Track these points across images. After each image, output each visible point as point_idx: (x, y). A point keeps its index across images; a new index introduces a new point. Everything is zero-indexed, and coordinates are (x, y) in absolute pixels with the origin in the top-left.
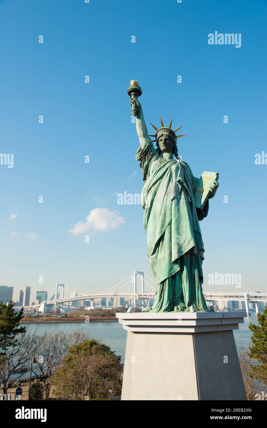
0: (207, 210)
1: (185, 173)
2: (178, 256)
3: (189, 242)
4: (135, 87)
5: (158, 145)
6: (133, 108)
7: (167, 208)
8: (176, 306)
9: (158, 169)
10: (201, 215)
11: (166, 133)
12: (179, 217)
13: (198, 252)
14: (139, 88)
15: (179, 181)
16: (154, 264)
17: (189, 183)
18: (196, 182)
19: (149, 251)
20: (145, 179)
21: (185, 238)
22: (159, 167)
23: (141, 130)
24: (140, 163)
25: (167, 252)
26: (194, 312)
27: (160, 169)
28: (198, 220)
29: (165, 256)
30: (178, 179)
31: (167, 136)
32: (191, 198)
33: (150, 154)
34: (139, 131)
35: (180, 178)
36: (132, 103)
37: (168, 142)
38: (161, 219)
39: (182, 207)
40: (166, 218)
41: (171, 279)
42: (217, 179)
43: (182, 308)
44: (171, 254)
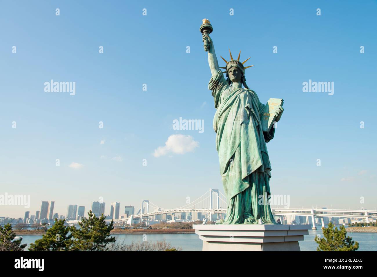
0: (273, 132)
1: (252, 100)
2: (248, 174)
3: (257, 162)
4: (207, 25)
5: (228, 75)
6: (205, 43)
7: (236, 132)
8: (246, 219)
9: (228, 97)
10: (268, 137)
11: (235, 65)
12: (247, 139)
13: (265, 170)
14: (210, 26)
15: (247, 108)
16: (226, 181)
17: (256, 109)
18: (262, 108)
19: (221, 170)
20: (216, 106)
21: (254, 158)
22: (230, 95)
23: (213, 63)
24: (212, 92)
25: (238, 171)
26: (262, 224)
27: (230, 97)
28: (265, 142)
29: (235, 175)
30: (246, 106)
31: (236, 67)
32: (258, 122)
33: (221, 84)
34: (211, 64)
35: (249, 105)
36: (204, 39)
37: (237, 72)
38: (231, 141)
39: (251, 130)
40: (236, 141)
41: (241, 195)
42: (282, 105)
43: (252, 221)
44: (240, 173)
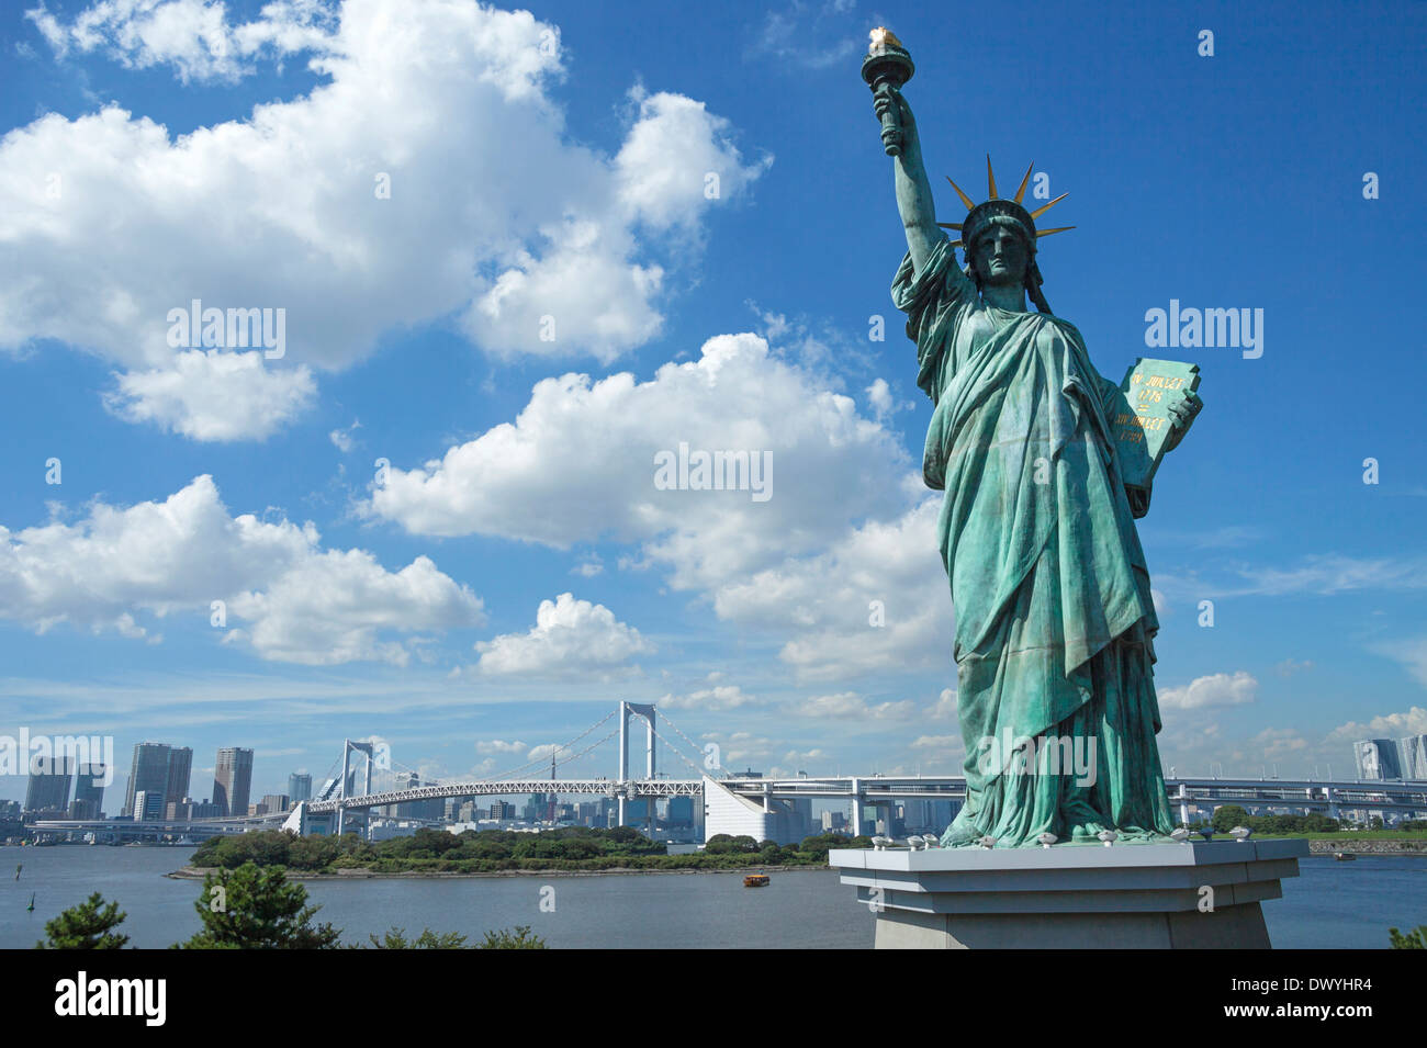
2: (1089, 652)
4: (888, 53)
6: (887, 124)
8: (1080, 824)
11: (1005, 218)
12: (1083, 514)
14: (906, 58)
15: (1073, 390)
18: (1109, 396)
21: (1110, 589)
22: (996, 338)
23: (914, 206)
24: (909, 321)
25: (1046, 638)
27: (998, 344)
29: (1040, 654)
30: (1067, 383)
31: (1009, 228)
32: (1110, 449)
33: (953, 290)
34: (906, 209)
35: (1072, 378)
36: (885, 107)
37: (1013, 249)
38: (1016, 522)
39: (1092, 481)
40: (1038, 519)
41: (1056, 732)
42: (1195, 386)
